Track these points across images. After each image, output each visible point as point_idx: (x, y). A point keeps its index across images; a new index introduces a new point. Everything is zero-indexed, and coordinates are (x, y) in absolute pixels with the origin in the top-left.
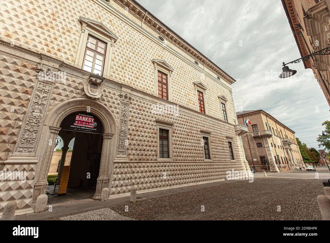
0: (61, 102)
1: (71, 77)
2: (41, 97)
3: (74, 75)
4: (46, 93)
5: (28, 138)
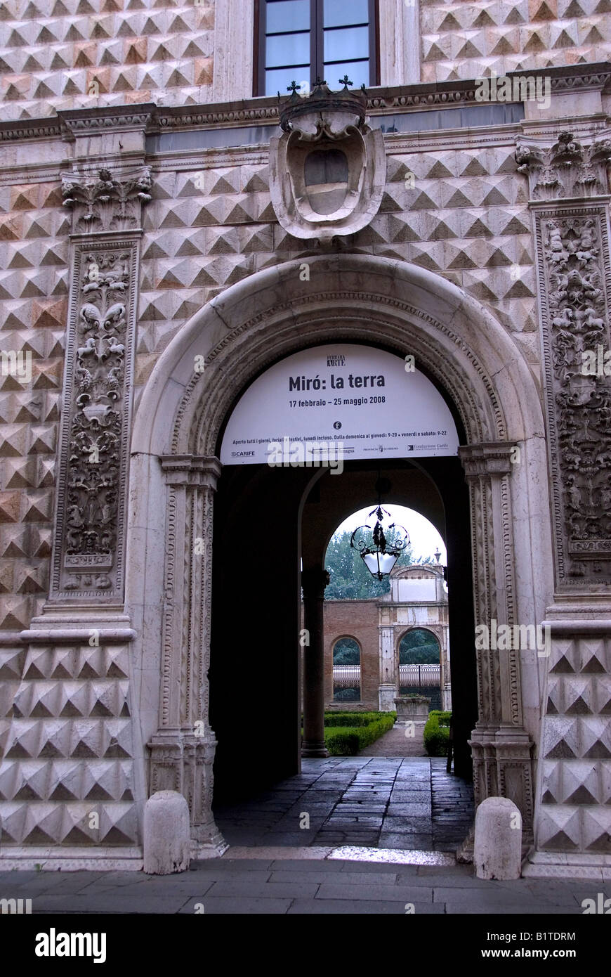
0: (183, 321)
1: (208, 169)
2: (102, 322)
3: (219, 153)
4: (118, 295)
5: (87, 528)
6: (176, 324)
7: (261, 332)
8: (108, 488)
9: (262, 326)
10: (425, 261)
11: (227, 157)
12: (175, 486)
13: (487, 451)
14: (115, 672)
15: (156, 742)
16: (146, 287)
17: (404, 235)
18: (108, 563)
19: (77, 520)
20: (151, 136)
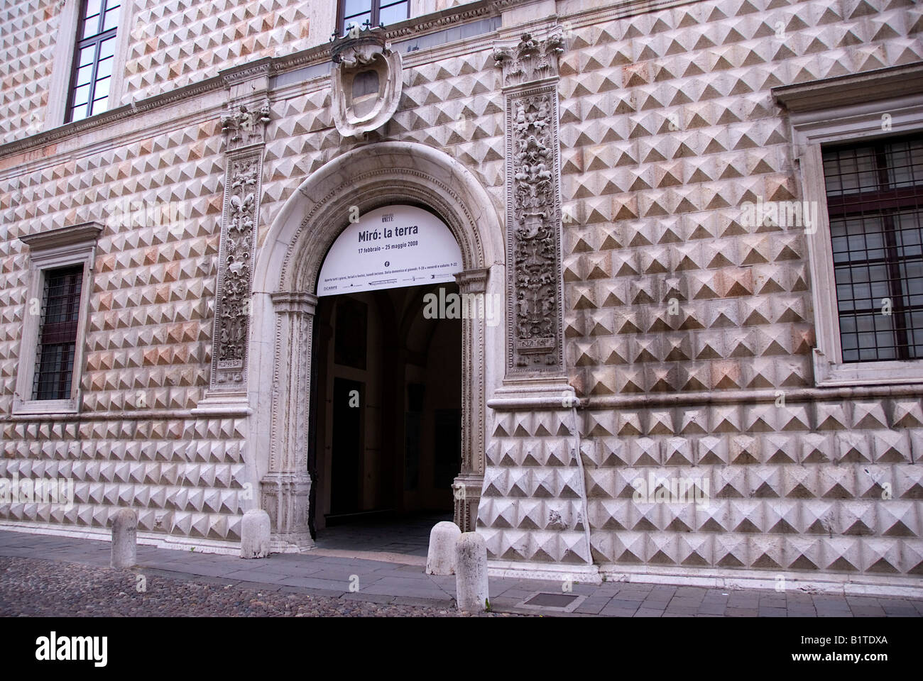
0: (285, 201)
1: (304, 94)
2: (241, 207)
3: (309, 83)
4: (250, 188)
5: (230, 343)
6: (281, 203)
7: (336, 203)
8: (242, 316)
9: (335, 199)
10: (431, 142)
11: (315, 85)
12: (281, 313)
13: (469, 277)
14: (237, 435)
15: (266, 480)
16: (265, 181)
17: (418, 124)
18: (240, 366)
19: (225, 339)
20: (272, 78)
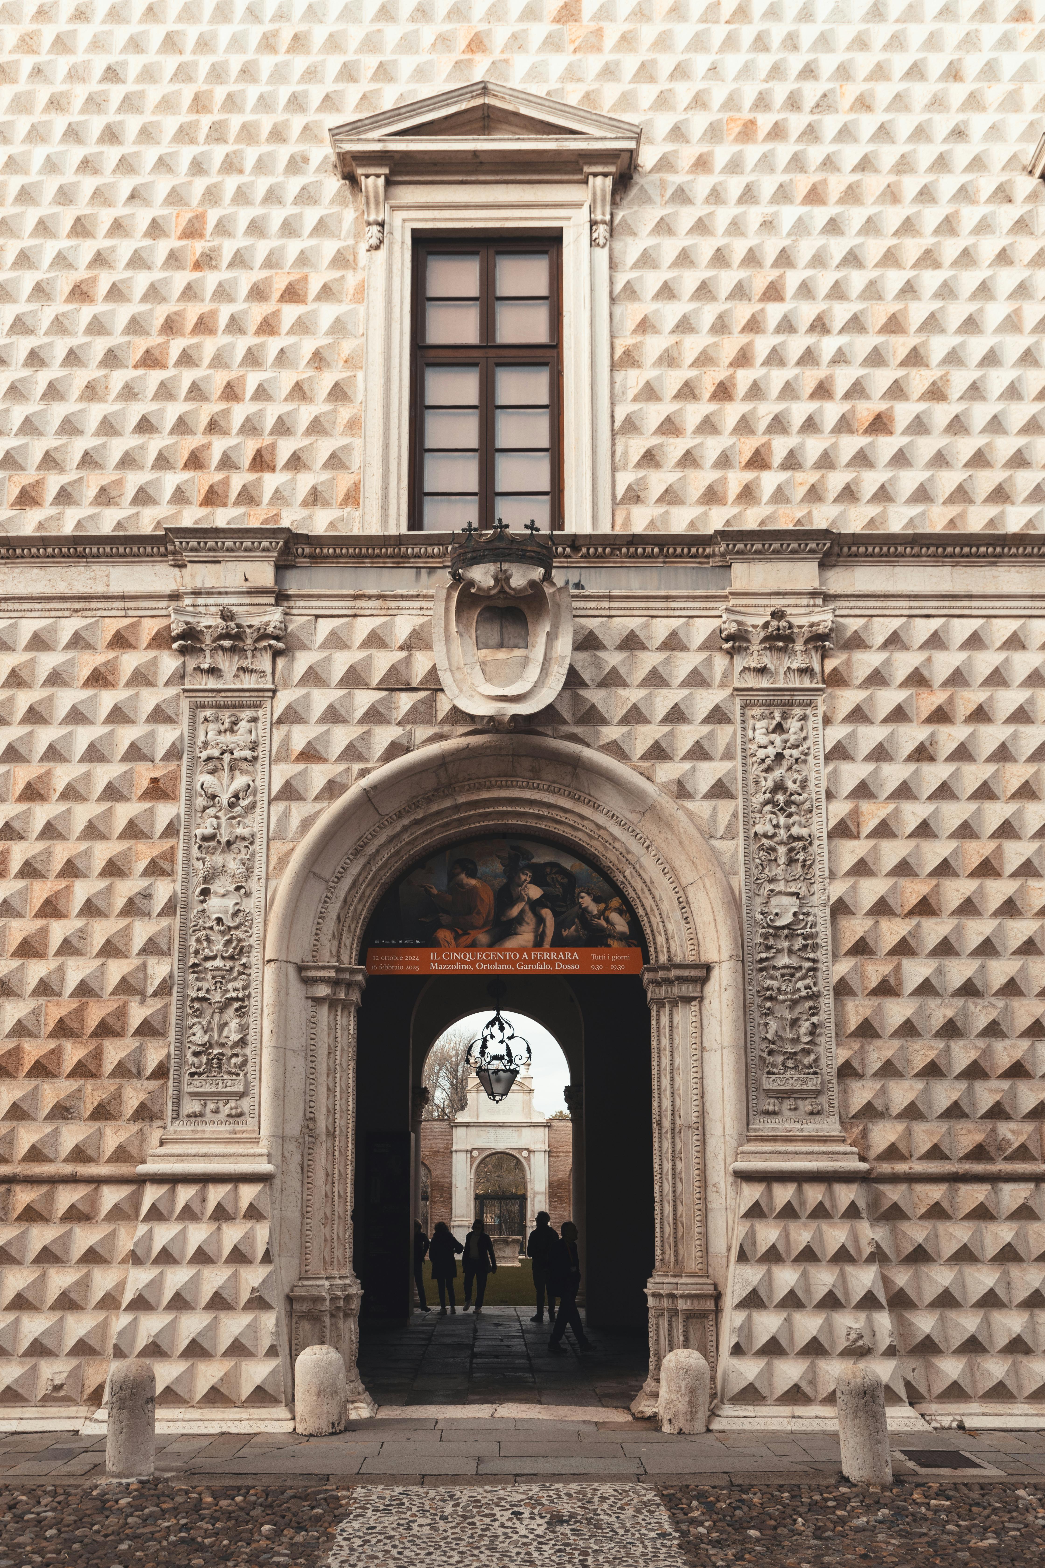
1: (355, 616)
2: (225, 798)
3: (369, 597)
4: (244, 765)
5: (211, 1046)
6: (318, 806)
7: (417, 822)
8: (237, 999)
9: (419, 815)
10: (614, 749)
11: (378, 603)
12: (316, 1000)
13: (676, 973)
14: (253, 1213)
15: (297, 1291)
16: (279, 758)
17: (590, 716)
18: (239, 1088)
19: (200, 1037)
20: (283, 569)
